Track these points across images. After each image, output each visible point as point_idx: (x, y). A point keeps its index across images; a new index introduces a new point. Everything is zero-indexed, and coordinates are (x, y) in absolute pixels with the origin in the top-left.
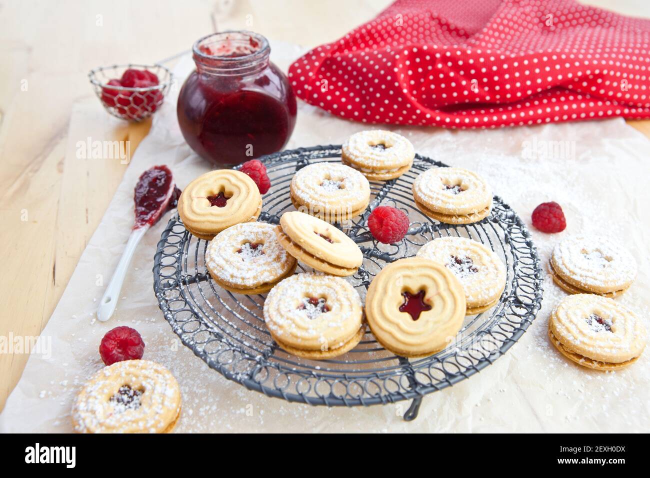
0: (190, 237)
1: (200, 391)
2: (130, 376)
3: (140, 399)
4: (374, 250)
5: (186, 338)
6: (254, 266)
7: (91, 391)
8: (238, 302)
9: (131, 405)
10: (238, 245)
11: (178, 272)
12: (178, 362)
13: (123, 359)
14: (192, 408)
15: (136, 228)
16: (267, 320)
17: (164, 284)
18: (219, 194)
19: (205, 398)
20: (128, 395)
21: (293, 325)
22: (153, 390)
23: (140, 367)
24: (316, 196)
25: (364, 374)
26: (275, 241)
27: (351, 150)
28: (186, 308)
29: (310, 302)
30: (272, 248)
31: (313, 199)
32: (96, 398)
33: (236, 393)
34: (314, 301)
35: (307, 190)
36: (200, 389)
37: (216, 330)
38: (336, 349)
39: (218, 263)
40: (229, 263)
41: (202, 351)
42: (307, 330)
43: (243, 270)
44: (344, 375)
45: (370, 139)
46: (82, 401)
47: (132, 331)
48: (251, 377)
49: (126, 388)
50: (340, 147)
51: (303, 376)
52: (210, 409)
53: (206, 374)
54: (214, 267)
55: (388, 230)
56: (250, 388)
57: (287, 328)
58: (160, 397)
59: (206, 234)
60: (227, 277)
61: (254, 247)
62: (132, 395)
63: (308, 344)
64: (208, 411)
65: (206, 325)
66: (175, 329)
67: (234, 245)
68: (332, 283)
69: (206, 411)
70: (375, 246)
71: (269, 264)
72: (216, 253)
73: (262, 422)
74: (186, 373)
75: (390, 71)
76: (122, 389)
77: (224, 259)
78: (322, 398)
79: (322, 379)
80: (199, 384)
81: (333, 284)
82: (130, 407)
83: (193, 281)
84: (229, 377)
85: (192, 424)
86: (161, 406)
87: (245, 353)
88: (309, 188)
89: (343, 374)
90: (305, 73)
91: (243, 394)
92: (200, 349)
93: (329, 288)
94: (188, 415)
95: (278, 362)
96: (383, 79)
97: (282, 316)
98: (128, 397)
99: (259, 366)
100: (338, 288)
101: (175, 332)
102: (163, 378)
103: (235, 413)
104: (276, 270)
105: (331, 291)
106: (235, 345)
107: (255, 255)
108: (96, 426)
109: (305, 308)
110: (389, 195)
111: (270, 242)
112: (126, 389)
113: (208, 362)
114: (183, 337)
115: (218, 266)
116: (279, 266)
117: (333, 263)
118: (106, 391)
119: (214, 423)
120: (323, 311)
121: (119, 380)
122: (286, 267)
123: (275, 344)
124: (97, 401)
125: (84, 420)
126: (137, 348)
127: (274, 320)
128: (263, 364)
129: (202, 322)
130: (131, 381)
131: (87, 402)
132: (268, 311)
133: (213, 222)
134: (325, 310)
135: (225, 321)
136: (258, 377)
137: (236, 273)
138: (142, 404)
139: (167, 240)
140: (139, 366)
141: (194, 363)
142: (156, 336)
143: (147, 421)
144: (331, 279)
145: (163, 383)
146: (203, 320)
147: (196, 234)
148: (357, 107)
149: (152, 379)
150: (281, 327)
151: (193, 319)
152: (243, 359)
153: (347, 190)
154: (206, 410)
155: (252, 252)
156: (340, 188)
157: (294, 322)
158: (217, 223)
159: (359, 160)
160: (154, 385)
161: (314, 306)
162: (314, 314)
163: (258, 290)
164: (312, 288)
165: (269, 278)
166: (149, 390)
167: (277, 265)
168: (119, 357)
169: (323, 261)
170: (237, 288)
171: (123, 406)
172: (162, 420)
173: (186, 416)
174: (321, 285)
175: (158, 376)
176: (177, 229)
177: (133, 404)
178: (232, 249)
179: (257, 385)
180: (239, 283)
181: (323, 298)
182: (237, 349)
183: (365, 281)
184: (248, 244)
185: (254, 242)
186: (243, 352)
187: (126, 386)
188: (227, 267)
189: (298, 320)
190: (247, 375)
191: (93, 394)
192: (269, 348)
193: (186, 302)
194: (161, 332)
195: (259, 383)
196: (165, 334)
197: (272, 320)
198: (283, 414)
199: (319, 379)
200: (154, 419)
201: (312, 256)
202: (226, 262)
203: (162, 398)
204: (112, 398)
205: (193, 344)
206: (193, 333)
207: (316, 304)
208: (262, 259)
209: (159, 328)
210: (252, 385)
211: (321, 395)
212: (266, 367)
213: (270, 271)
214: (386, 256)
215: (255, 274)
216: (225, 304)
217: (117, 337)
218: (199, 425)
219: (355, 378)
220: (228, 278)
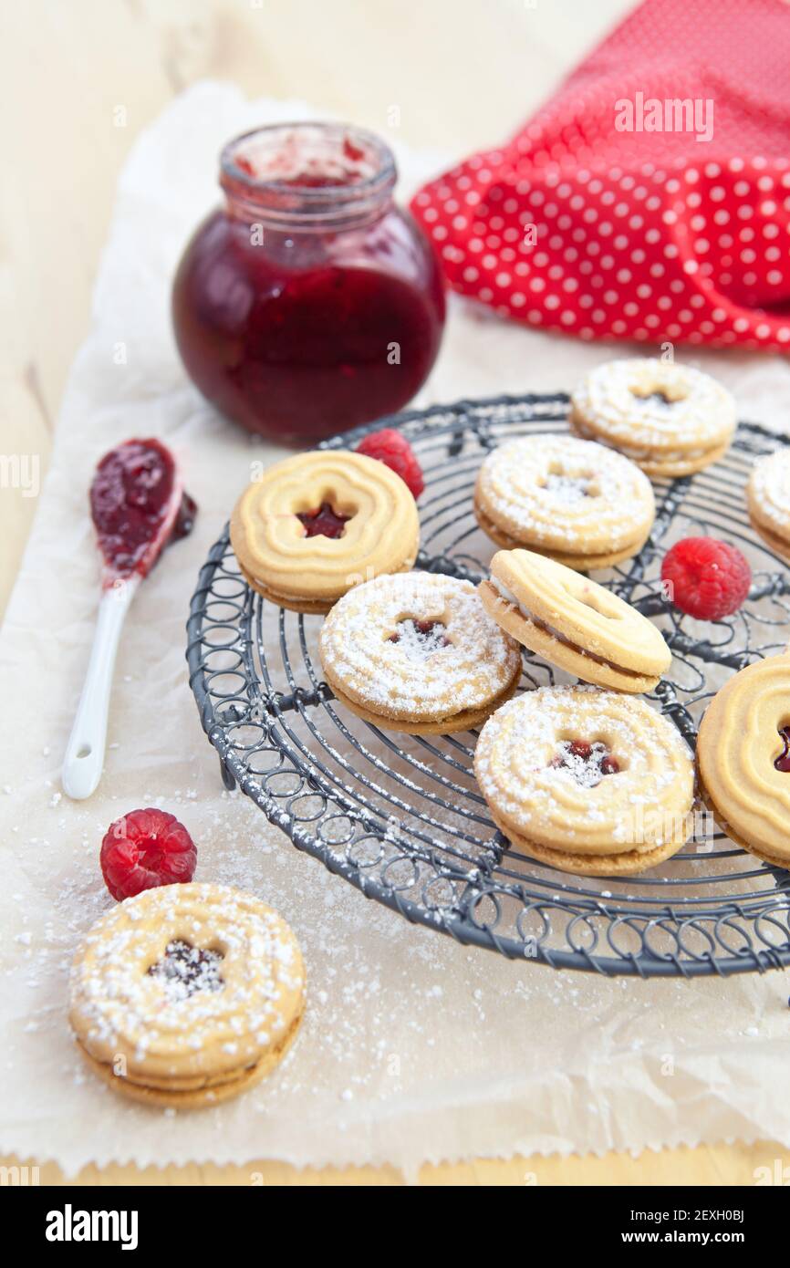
0: (260, 607)
1: (336, 951)
2: (187, 918)
3: (219, 969)
4: (677, 635)
5: (302, 834)
6: (439, 671)
7: (107, 955)
8: (401, 752)
9: (199, 981)
10: (390, 624)
11: (252, 686)
12: (270, 886)
13: (158, 882)
14: (325, 988)
15: (109, 585)
16: (490, 791)
17: (224, 712)
18: (321, 509)
19: (351, 964)
20: (186, 960)
21: (552, 802)
22: (247, 949)
23: (205, 899)
24: (543, 514)
25: (711, 907)
26: (474, 615)
27: (597, 407)
28: (284, 767)
29: (573, 751)
30: (470, 630)
31: (537, 519)
32: (122, 969)
33: (416, 954)
34: (580, 749)
35: (519, 499)
36: (335, 947)
37: (367, 814)
38: (647, 854)
39: (356, 665)
40: (381, 665)
41: (345, 860)
42: (584, 811)
43: (416, 680)
44: (668, 909)
45: (635, 382)
46: (91, 976)
47: (169, 821)
48: (464, 915)
49: (180, 946)
50: (564, 398)
51: (577, 914)
52: (366, 989)
53: (339, 914)
54: (347, 674)
55: (713, 591)
56: (464, 939)
57: (540, 808)
58: (266, 963)
59: (304, 599)
60: (382, 696)
61: (425, 628)
62: (197, 961)
63: (589, 842)
64: (363, 994)
65: (341, 803)
66: (273, 812)
67: (384, 625)
68: (617, 709)
69: (359, 994)
70: (677, 625)
71: (469, 666)
72: (347, 644)
73: (483, 1016)
74: (293, 911)
75: (654, 220)
76: (171, 948)
77: (369, 657)
78: (629, 959)
79: (620, 918)
80: (329, 935)
81: (622, 711)
82: (197, 988)
83: (289, 704)
84: (413, 917)
85: (331, 1022)
86: (271, 983)
87: (441, 865)
88: (524, 495)
89: (663, 906)
90: (446, 220)
91: (431, 956)
92: (339, 857)
93: (613, 721)
94: (319, 1002)
95: (518, 883)
96: (637, 239)
97: (524, 782)
98: (188, 965)
99: (475, 892)
100: (634, 720)
101: (273, 820)
102: (261, 921)
103: (423, 996)
104: (488, 681)
105: (620, 726)
106: (416, 847)
107: (428, 646)
108: (137, 1029)
109: (563, 764)
110: (683, 509)
111: (462, 618)
112: (182, 947)
113: (363, 885)
114: (295, 830)
115: (357, 671)
116: (495, 672)
117: (624, 664)
118: (141, 953)
119: (380, 1018)
120: (605, 771)
121: (164, 927)
122: (507, 673)
123: (505, 841)
124: (126, 976)
125: (107, 1016)
126: (186, 856)
127: (508, 789)
128: (487, 889)
129: (331, 797)
130: (192, 930)
131: (103, 976)
132: (489, 771)
133: (321, 573)
134: (610, 768)
135: (381, 794)
136: (483, 915)
137: (402, 688)
138: (228, 981)
139: (206, 612)
140: (202, 898)
141: (304, 889)
142: (209, 830)
143: (248, 1019)
144: (614, 700)
145: (265, 933)
146: (332, 794)
147: (277, 600)
148: (569, 301)
149: (239, 926)
150: (525, 805)
151: (307, 790)
152: (439, 877)
153: (606, 500)
154: (357, 990)
155: (420, 640)
156: (586, 493)
157: (552, 795)
158: (330, 574)
159: (619, 430)
160: (244, 938)
161: (582, 760)
162: (587, 776)
163: (449, 725)
164: (575, 719)
165: (475, 698)
166: (236, 949)
167: (487, 669)
168: (150, 877)
169: (599, 660)
170: (402, 720)
171: (181, 985)
172: (280, 1014)
173: (313, 1005)
174: (595, 714)
175: (249, 919)
176: (222, 587)
177: (205, 981)
178: (380, 633)
179: (480, 934)
180: (410, 710)
181: (600, 741)
182: (421, 855)
183: (673, 705)
184: (409, 623)
185: (424, 618)
186: (438, 862)
187: (178, 941)
188: (378, 674)
189: (560, 790)
190: (454, 911)
191: (115, 959)
192: (491, 853)
193: (284, 753)
194: (217, 821)
195: (485, 929)
196: (228, 825)
197: (502, 791)
198: (526, 997)
199: (614, 919)
200: (263, 1012)
201: (576, 648)
202: (374, 663)
203: (270, 966)
204: (153, 968)
205: (322, 846)
206: (316, 822)
207: (586, 756)
208: (452, 656)
209: (211, 812)
210: (468, 933)
211: (625, 952)
212: (491, 895)
213: (475, 683)
214: (705, 649)
215: (444, 690)
216: (374, 757)
217: (141, 833)
218: (346, 1024)
219: (690, 916)
220: (386, 700)
